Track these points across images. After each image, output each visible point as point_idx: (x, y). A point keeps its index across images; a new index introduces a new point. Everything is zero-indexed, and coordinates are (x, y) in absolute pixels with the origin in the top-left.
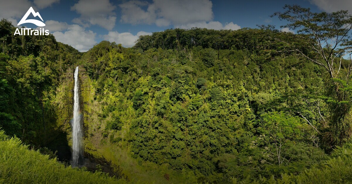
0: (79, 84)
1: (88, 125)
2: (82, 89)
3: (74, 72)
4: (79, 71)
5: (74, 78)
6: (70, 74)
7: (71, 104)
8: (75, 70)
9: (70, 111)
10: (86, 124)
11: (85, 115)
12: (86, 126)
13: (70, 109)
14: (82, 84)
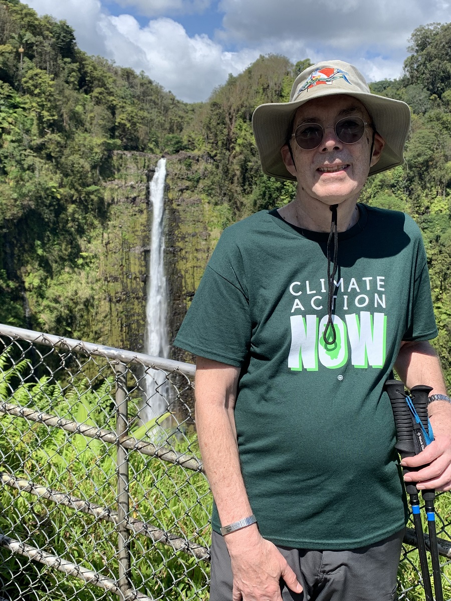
0: (170, 225)
2: (178, 244)
3: (149, 178)
4: (167, 175)
5: (149, 203)
6: (132, 187)
7: (138, 298)
8: (154, 171)
9: (134, 326)
13: (136, 318)
14: (180, 224)
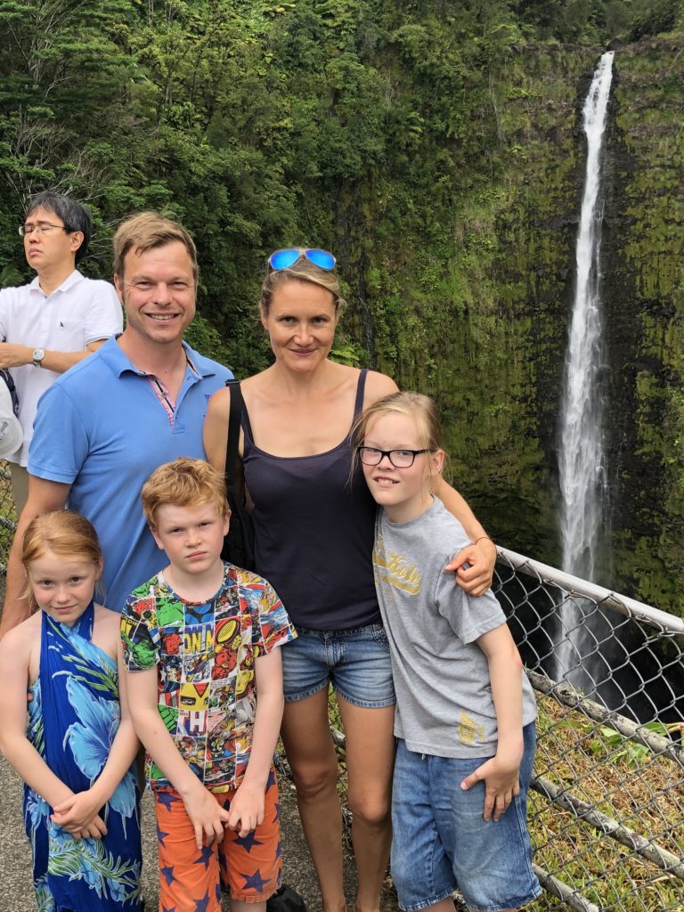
0: (617, 176)
1: (659, 456)
2: (630, 211)
3: (582, 90)
4: (615, 82)
5: (580, 138)
7: (552, 311)
8: (588, 78)
9: (544, 360)
10: (646, 449)
11: (644, 386)
12: (646, 459)
13: (548, 344)
14: (635, 174)
